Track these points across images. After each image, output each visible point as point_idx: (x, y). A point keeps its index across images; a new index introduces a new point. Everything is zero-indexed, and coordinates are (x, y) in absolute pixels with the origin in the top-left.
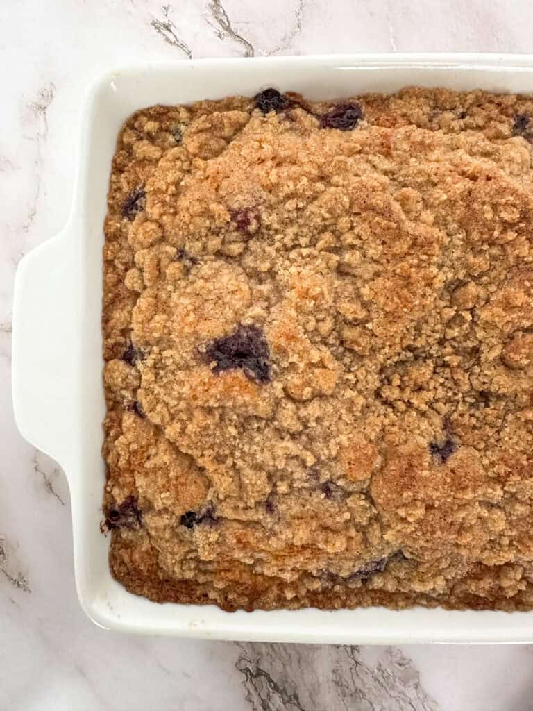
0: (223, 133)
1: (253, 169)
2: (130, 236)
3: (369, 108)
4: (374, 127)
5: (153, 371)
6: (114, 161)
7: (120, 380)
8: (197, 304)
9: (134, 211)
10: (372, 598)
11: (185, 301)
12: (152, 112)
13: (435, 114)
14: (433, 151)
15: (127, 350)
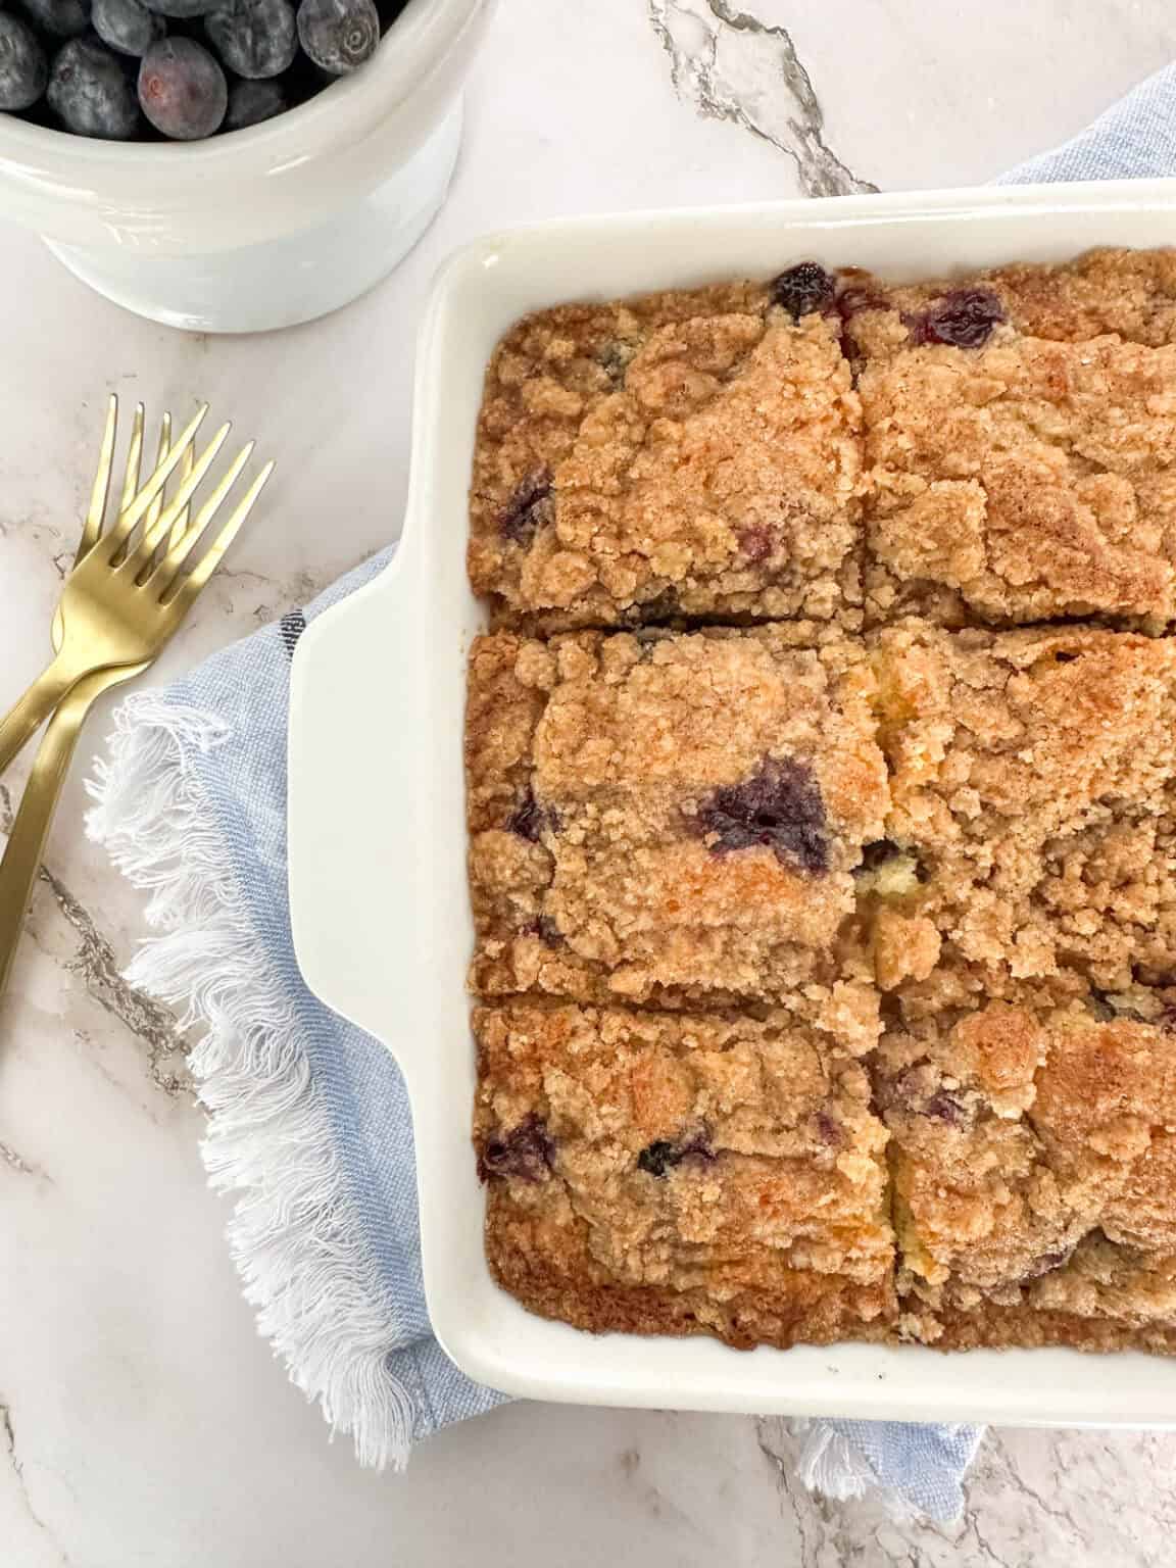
0: (711, 362)
1: (783, 441)
2: (527, 579)
3: (1017, 297)
4: (1029, 339)
5: (582, 852)
6: (482, 421)
7: (508, 873)
8: (676, 717)
9: (528, 526)
10: (1041, 1327)
11: (652, 710)
12: (559, 319)
13: (1156, 306)
14: (1161, 392)
15: (519, 810)
